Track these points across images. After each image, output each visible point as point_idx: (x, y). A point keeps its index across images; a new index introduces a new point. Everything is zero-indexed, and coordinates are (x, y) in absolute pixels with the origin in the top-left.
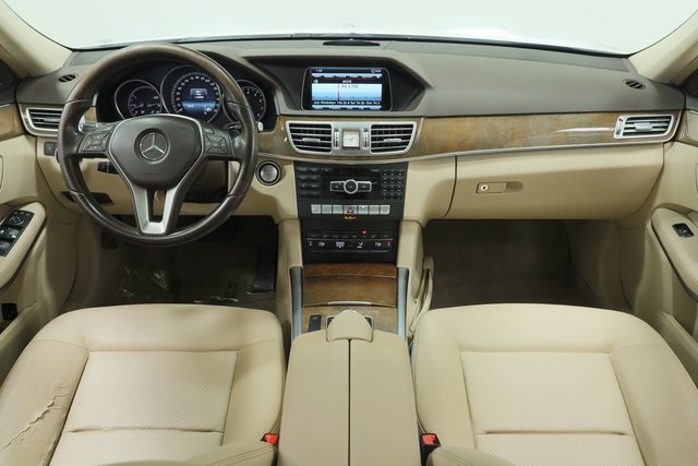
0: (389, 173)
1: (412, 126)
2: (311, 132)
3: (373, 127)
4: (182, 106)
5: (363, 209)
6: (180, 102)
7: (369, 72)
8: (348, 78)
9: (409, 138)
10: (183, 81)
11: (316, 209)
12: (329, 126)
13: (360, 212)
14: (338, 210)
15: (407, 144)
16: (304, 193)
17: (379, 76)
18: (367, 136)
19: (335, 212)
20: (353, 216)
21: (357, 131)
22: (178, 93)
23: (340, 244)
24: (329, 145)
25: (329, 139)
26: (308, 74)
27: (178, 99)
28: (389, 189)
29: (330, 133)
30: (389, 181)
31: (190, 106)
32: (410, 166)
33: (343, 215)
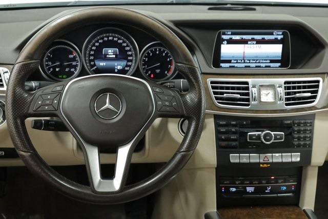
0: (299, 124)
1: (318, 82)
2: (233, 88)
3: (285, 83)
4: (95, 65)
5: (277, 157)
6: (93, 60)
7: (272, 34)
8: (253, 39)
9: (316, 92)
10: (97, 41)
11: (234, 158)
12: (247, 83)
13: (275, 160)
14: (254, 158)
15: (315, 97)
16: (224, 144)
17: (280, 37)
18: (281, 91)
19: (252, 161)
20: (267, 164)
21: (272, 87)
22: (92, 53)
23: (250, 189)
24: (248, 100)
25: (248, 94)
26: (219, 36)
27: (92, 58)
28: (299, 139)
29: (247, 89)
30: (299, 132)
31: (102, 64)
32: (316, 117)
33: (260, 163)
